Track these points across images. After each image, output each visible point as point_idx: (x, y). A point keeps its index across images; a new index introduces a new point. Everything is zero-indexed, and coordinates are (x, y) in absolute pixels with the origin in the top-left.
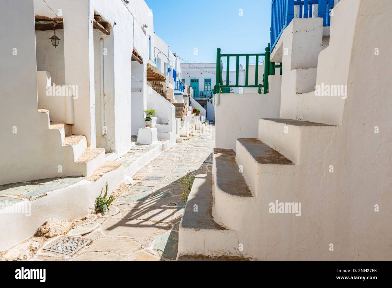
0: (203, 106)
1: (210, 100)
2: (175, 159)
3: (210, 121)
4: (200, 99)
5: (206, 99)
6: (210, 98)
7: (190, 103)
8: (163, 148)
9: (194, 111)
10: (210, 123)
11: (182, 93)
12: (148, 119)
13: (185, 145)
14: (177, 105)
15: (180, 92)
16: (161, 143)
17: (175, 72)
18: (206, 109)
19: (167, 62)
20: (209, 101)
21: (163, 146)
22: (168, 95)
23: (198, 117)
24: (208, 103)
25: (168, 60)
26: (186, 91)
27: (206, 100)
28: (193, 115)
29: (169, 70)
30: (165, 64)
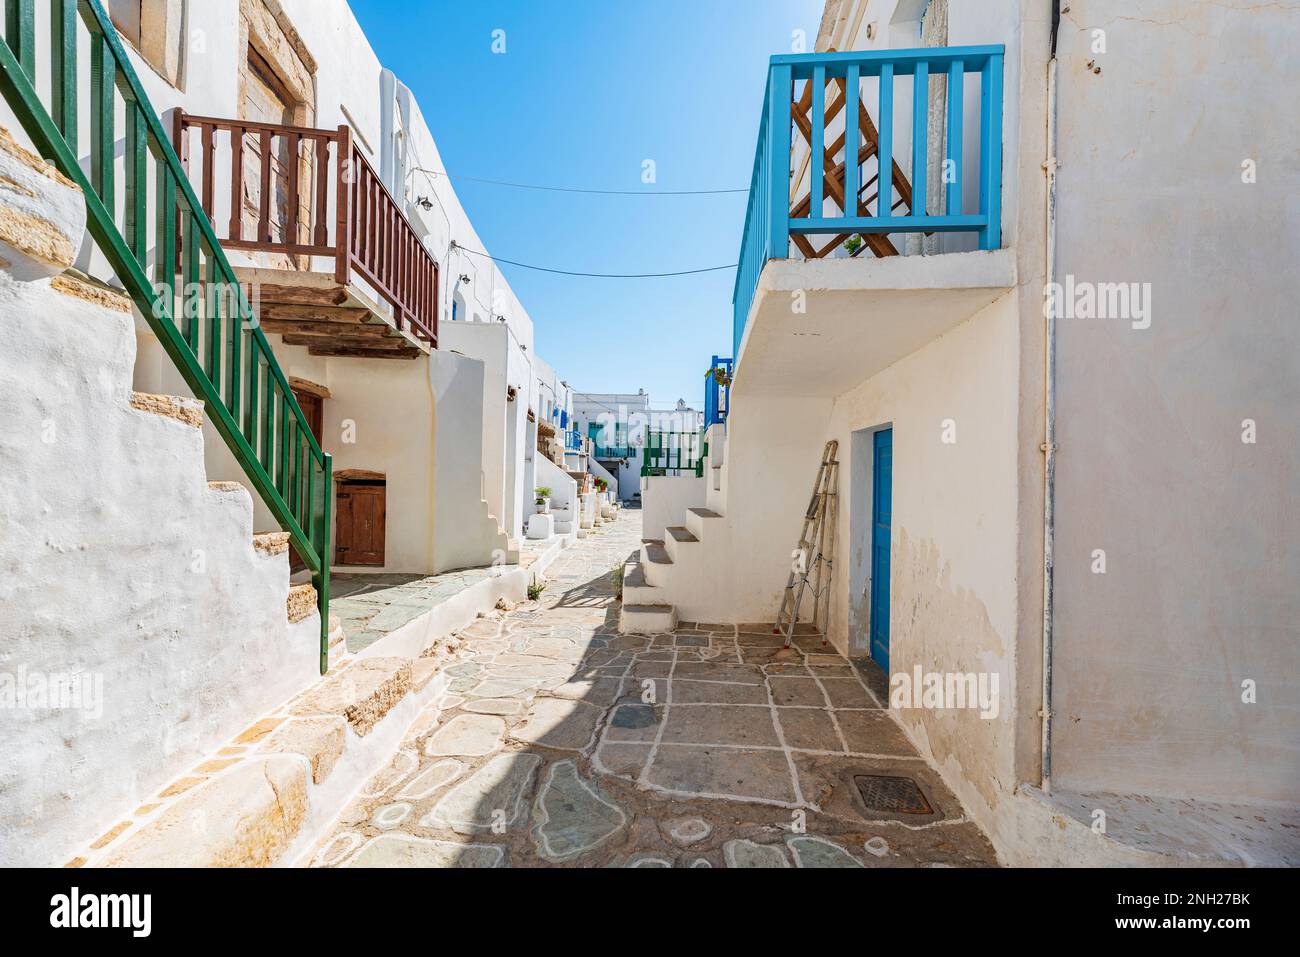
0: (612, 472)
1: (625, 462)
2: (585, 558)
3: (624, 501)
4: (606, 459)
5: (618, 459)
6: (625, 459)
7: (589, 467)
8: (563, 545)
9: (597, 483)
10: (626, 504)
11: (578, 452)
12: (540, 502)
13: (590, 541)
14: (575, 476)
15: (575, 451)
16: (560, 537)
17: (564, 414)
18: (618, 478)
19: (552, 399)
20: (622, 463)
21: (564, 540)
22: (556, 458)
23: (604, 495)
24: (622, 468)
25: (555, 396)
26: (583, 448)
27: (617, 463)
28: (596, 490)
29: (555, 413)
30: (549, 402)
